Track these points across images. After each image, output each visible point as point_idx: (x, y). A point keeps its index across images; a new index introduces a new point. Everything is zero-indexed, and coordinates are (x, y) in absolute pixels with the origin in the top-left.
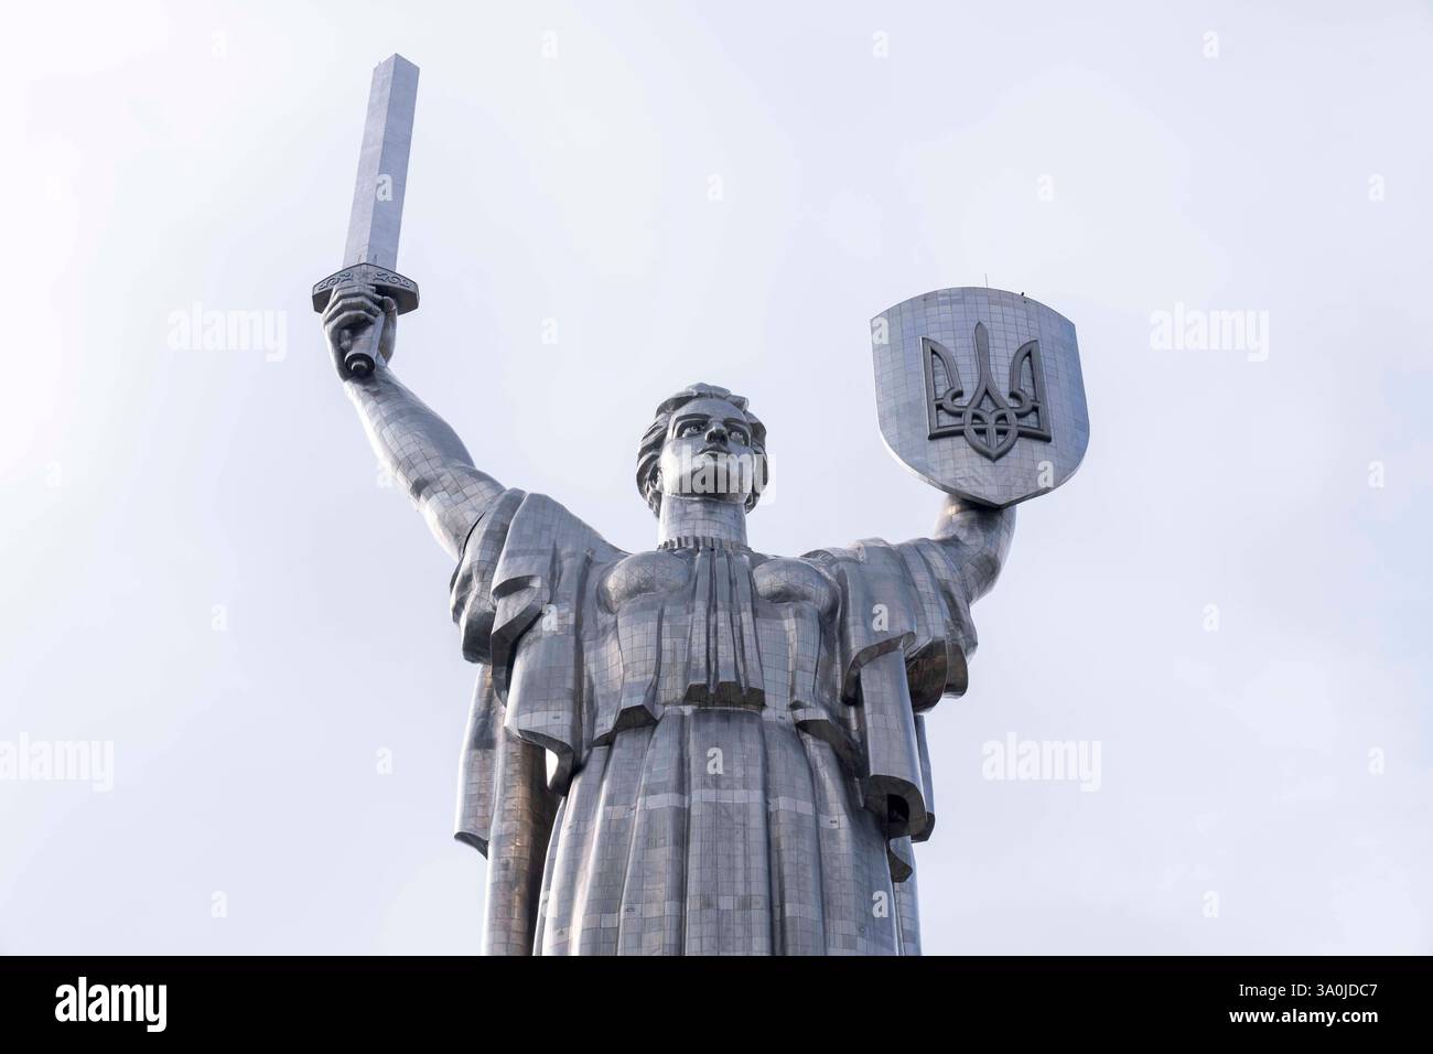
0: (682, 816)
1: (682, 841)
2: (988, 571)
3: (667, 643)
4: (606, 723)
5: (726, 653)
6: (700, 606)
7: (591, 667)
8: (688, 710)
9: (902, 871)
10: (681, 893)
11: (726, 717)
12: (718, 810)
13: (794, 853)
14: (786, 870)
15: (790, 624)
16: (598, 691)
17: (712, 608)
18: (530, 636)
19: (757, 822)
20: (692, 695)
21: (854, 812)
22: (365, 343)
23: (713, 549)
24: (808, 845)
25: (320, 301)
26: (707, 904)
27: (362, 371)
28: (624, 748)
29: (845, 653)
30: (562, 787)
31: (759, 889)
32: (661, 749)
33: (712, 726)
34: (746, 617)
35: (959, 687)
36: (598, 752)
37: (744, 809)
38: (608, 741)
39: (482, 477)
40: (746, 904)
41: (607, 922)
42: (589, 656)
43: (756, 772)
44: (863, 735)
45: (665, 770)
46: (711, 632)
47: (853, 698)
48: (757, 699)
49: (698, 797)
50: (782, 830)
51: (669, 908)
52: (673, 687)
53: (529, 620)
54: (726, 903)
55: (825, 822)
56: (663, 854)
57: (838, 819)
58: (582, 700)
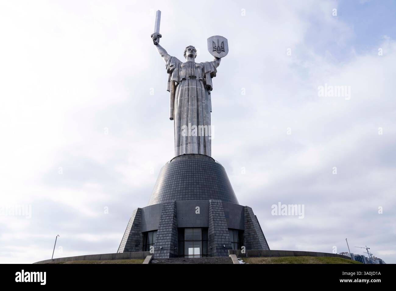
0: (188, 88)
1: (188, 91)
2: (218, 65)
3: (187, 72)
4: (181, 79)
5: (193, 73)
6: (190, 68)
7: (180, 74)
8: (189, 78)
9: (209, 94)
10: (188, 96)
11: (193, 79)
12: (192, 88)
13: (199, 92)
14: (198, 94)
15: (199, 70)
16: (180, 76)
17: (191, 68)
18: (174, 71)
19: (196, 89)
20: (189, 77)
21: (205, 88)
22: (156, 41)
23: (191, 62)
24: (201, 91)
25: (152, 37)
26: (191, 97)
27: (156, 44)
28: (183, 82)
29: (204, 73)
30: (177, 86)
31: (196, 95)
32: (186, 82)
33: (191, 80)
34: (195, 69)
35: (215, 76)
36: (180, 82)
37: (194, 88)
38: (181, 81)
39: (169, 55)
40: (195, 97)
41: (182, 98)
42: (179, 73)
43: (196, 84)
44: (206, 80)
45: (187, 84)
46: (191, 70)
47: (205, 77)
48: (196, 77)
49: (190, 87)
50: (198, 90)
51: (187, 97)
52: (188, 76)
53: (173, 69)
54: (193, 97)
55: (202, 89)
56: (187, 92)
57: (203, 89)
58: (179, 77)
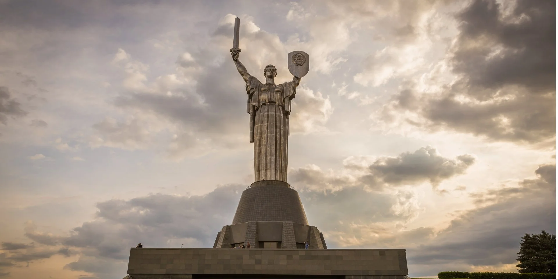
0: (268, 115)
1: (268, 117)
3: (267, 96)
4: (261, 104)
5: (272, 98)
6: (270, 93)
7: (260, 98)
8: (269, 103)
9: (288, 118)
10: (268, 123)
11: (272, 104)
14: (277, 120)
15: (278, 94)
16: (260, 101)
17: (271, 93)
18: (254, 94)
19: (275, 116)
20: (269, 102)
22: (235, 57)
23: (271, 84)
25: (231, 51)
26: (270, 124)
27: (236, 60)
28: (263, 106)
29: (283, 97)
30: (257, 110)
31: (275, 123)
32: (266, 107)
33: (271, 105)
34: (274, 94)
36: (260, 107)
37: (273, 114)
38: (261, 106)
40: (273, 124)
41: (261, 125)
42: (259, 97)
43: (275, 110)
45: (266, 110)
46: (271, 95)
47: (284, 102)
48: (275, 103)
49: (270, 113)
51: (267, 124)
52: (267, 101)
53: (254, 92)
54: (272, 124)
56: (266, 119)
58: (259, 102)
